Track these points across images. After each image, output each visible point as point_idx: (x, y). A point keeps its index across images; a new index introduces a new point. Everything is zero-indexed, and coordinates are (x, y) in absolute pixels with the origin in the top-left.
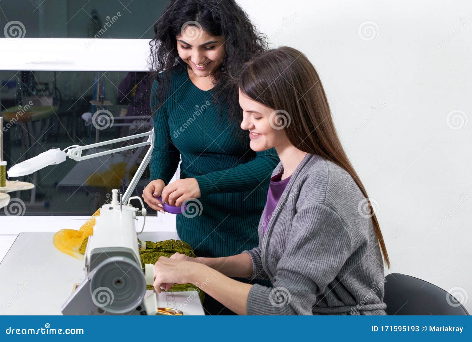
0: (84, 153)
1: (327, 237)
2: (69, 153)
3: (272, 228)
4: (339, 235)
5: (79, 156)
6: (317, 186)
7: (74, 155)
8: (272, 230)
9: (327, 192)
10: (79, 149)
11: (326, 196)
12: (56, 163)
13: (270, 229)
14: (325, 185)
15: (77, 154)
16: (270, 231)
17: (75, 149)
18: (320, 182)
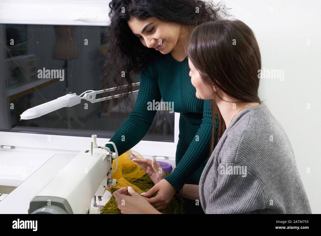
0: (98, 96)
1: (240, 190)
2: (85, 96)
3: (205, 176)
4: (251, 188)
5: (93, 99)
6: (230, 145)
7: (89, 98)
8: (205, 177)
9: (237, 151)
10: (93, 93)
11: (236, 155)
12: (68, 106)
13: (203, 177)
14: (236, 143)
15: (91, 97)
16: (204, 178)
17: (90, 94)
18: (233, 141)
